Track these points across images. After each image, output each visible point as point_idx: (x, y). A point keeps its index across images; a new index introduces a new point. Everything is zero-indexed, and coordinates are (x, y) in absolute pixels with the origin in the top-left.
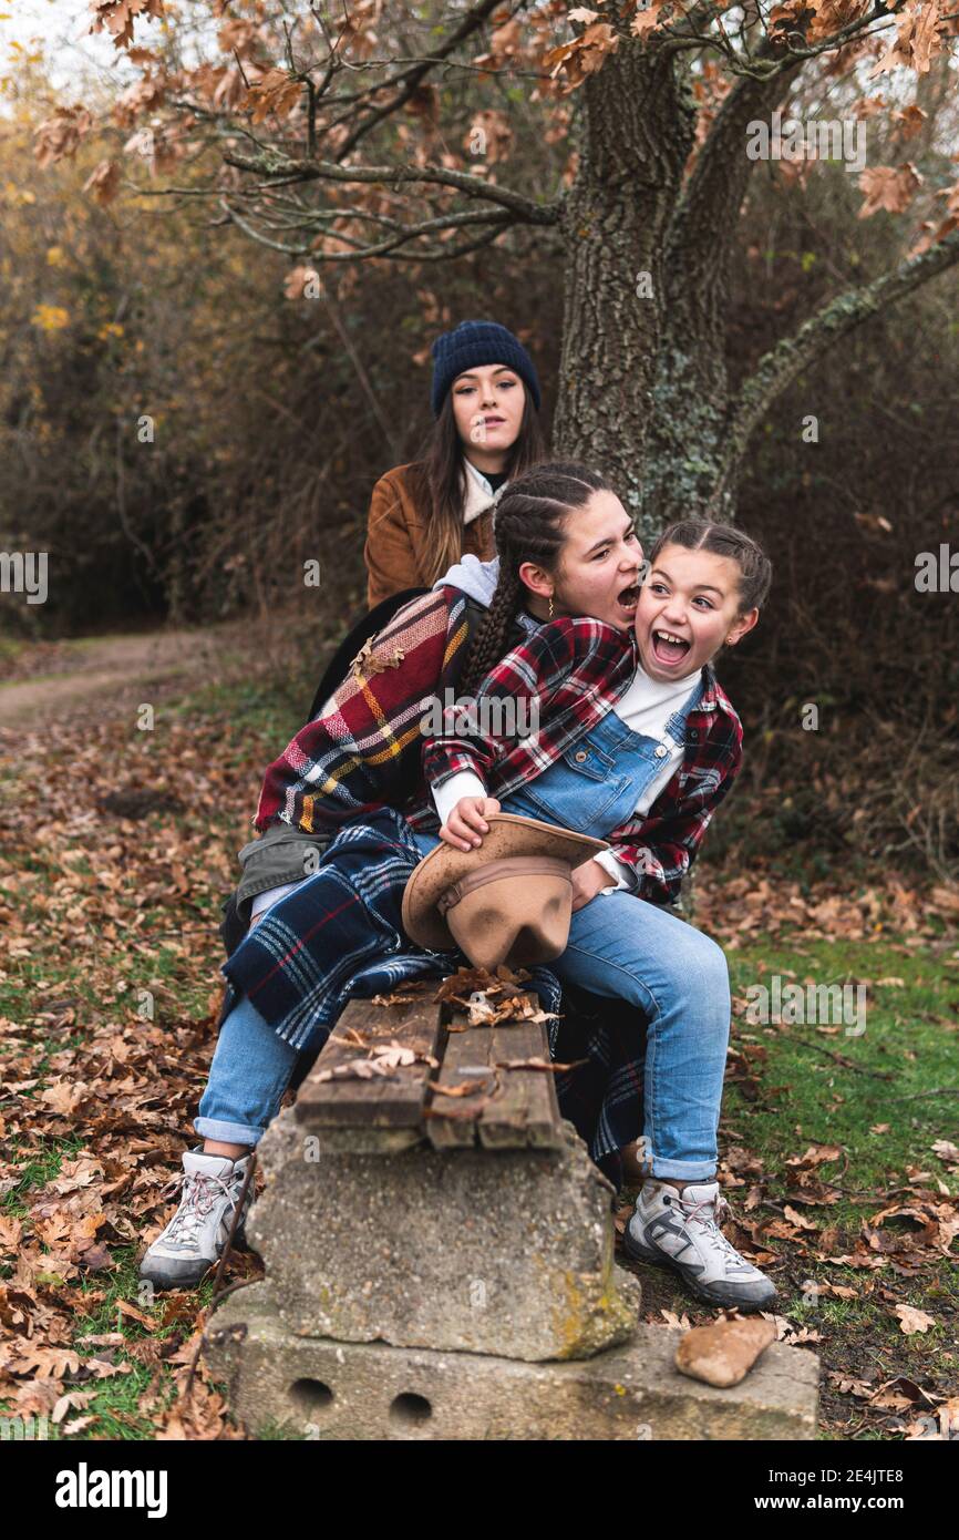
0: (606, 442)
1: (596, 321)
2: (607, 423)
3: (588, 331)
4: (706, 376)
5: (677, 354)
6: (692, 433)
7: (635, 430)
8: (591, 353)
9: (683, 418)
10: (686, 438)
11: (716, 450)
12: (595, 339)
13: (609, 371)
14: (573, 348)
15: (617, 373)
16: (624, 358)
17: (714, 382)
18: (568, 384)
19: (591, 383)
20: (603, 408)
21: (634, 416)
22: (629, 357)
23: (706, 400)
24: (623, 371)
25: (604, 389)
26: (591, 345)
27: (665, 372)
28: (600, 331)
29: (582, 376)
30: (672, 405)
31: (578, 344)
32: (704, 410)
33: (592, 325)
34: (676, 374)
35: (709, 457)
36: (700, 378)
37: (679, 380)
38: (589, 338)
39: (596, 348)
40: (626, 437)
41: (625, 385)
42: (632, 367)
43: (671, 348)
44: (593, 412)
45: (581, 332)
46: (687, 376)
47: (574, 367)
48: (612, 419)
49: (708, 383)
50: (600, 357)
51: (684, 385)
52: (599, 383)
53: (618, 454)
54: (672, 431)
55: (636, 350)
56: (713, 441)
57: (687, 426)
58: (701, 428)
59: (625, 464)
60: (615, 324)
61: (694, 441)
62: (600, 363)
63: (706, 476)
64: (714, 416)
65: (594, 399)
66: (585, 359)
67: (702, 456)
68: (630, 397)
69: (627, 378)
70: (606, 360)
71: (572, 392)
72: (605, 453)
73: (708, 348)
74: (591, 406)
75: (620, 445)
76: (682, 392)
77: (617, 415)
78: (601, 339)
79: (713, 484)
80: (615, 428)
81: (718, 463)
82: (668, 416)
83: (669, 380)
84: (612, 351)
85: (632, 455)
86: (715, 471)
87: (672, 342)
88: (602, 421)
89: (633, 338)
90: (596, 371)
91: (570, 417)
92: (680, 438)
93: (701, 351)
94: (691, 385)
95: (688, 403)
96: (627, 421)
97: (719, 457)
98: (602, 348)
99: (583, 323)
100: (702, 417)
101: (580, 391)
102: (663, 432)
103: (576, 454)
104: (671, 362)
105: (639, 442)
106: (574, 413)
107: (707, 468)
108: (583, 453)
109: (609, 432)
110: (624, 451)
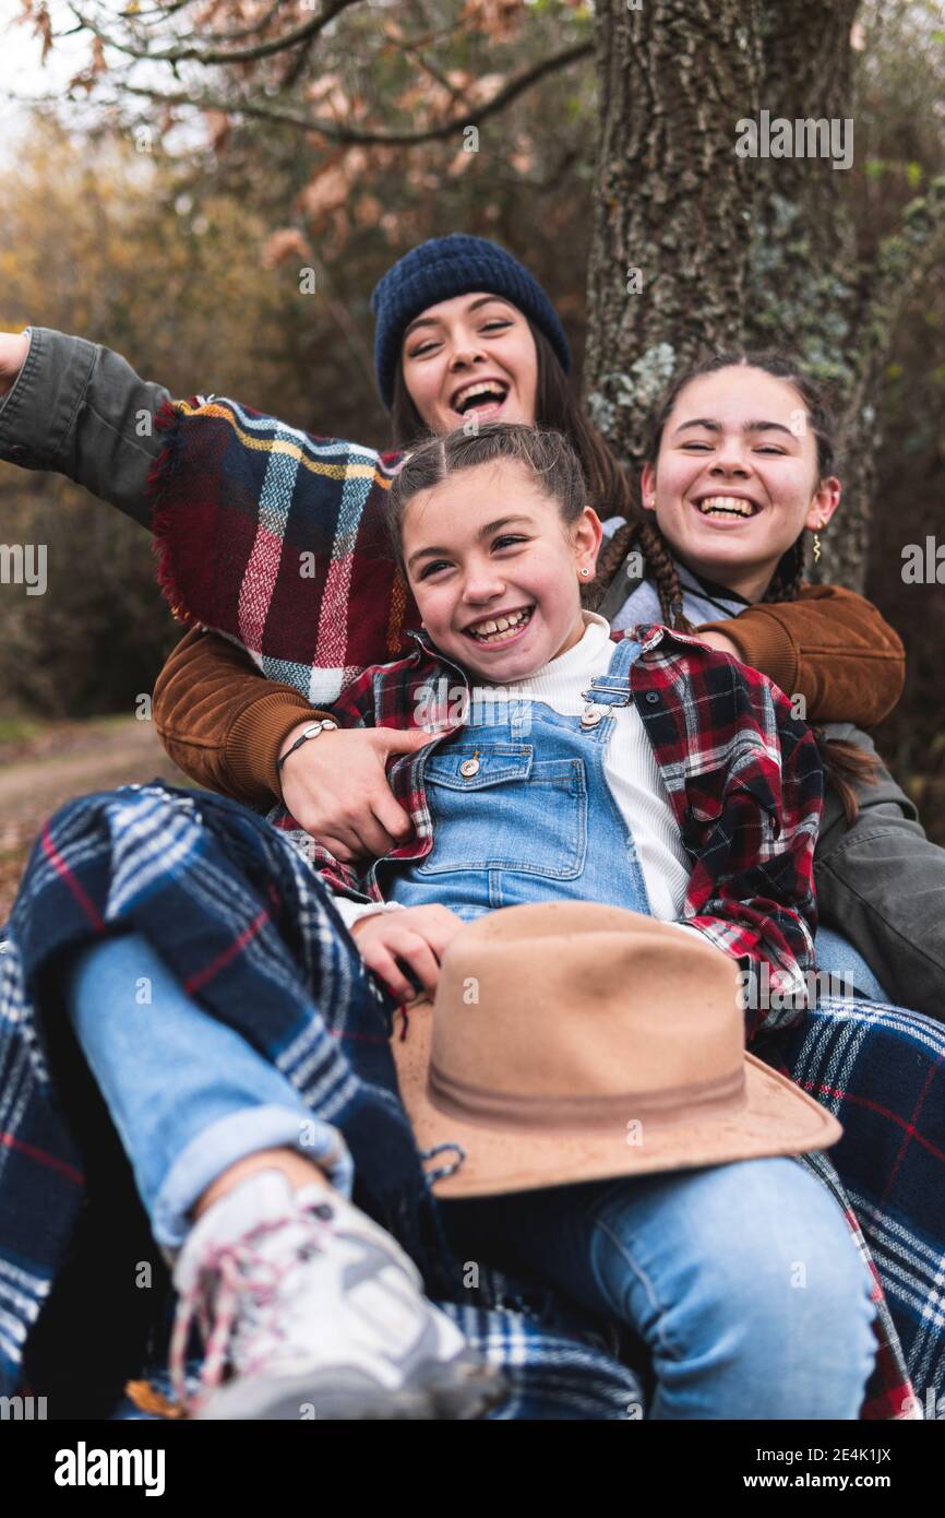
0: (676, 295)
1: (650, 93)
2: (678, 264)
3: (638, 113)
4: (823, 232)
5: (778, 202)
6: (809, 318)
7: (725, 275)
8: (645, 148)
9: (794, 296)
10: (800, 327)
11: (848, 342)
12: (650, 125)
13: (675, 177)
14: (613, 147)
15: (689, 179)
16: (701, 151)
17: (837, 243)
18: (608, 208)
19: (647, 199)
20: (669, 240)
21: (722, 252)
22: (709, 150)
23: (827, 270)
24: (700, 174)
25: (670, 207)
26: (644, 136)
27: (761, 230)
28: (658, 109)
29: (631, 190)
30: (775, 279)
31: (622, 137)
32: (825, 283)
33: (643, 101)
34: (778, 232)
35: (837, 353)
36: (815, 238)
37: (784, 240)
38: (638, 125)
39: (652, 139)
40: (711, 287)
41: (704, 198)
42: (714, 167)
43: (769, 193)
44: (652, 248)
45: (625, 118)
46: (796, 232)
47: (616, 177)
48: (684, 258)
49: (827, 244)
50: (660, 155)
51: (793, 247)
52: (660, 197)
53: (697, 314)
54: (776, 316)
55: (720, 137)
56: (842, 329)
57: (800, 308)
58: (823, 310)
59: (710, 332)
60: (683, 94)
61: (814, 330)
62: (661, 164)
63: (836, 382)
64: (841, 292)
65: (653, 227)
66: (635, 161)
67: (826, 352)
68: (712, 219)
69: (707, 189)
70: (669, 157)
71: (616, 221)
72: (675, 314)
73: (825, 192)
74: (649, 239)
75: (701, 300)
76: (791, 259)
77: (693, 250)
78: (659, 123)
79: (846, 394)
80: (690, 272)
81: (850, 363)
82: (770, 296)
83: (769, 241)
84: (679, 142)
85: (721, 318)
86: (849, 375)
87: (770, 184)
88: (668, 262)
89: (714, 117)
90: (654, 179)
91: (614, 260)
92: (792, 326)
93: (816, 197)
94: (803, 247)
95: (799, 274)
96: (710, 261)
97: (854, 354)
98: (662, 138)
99: (629, 100)
100: (822, 295)
101: (628, 215)
102: (764, 319)
103: (627, 322)
104: (769, 215)
105: (731, 296)
106: (620, 252)
107: (837, 369)
108: (639, 318)
109: (681, 279)
110: (708, 310)
